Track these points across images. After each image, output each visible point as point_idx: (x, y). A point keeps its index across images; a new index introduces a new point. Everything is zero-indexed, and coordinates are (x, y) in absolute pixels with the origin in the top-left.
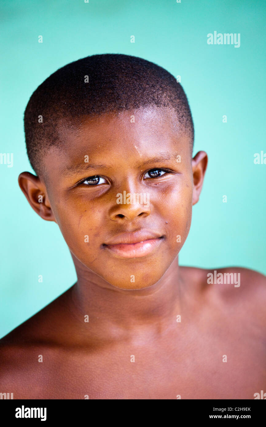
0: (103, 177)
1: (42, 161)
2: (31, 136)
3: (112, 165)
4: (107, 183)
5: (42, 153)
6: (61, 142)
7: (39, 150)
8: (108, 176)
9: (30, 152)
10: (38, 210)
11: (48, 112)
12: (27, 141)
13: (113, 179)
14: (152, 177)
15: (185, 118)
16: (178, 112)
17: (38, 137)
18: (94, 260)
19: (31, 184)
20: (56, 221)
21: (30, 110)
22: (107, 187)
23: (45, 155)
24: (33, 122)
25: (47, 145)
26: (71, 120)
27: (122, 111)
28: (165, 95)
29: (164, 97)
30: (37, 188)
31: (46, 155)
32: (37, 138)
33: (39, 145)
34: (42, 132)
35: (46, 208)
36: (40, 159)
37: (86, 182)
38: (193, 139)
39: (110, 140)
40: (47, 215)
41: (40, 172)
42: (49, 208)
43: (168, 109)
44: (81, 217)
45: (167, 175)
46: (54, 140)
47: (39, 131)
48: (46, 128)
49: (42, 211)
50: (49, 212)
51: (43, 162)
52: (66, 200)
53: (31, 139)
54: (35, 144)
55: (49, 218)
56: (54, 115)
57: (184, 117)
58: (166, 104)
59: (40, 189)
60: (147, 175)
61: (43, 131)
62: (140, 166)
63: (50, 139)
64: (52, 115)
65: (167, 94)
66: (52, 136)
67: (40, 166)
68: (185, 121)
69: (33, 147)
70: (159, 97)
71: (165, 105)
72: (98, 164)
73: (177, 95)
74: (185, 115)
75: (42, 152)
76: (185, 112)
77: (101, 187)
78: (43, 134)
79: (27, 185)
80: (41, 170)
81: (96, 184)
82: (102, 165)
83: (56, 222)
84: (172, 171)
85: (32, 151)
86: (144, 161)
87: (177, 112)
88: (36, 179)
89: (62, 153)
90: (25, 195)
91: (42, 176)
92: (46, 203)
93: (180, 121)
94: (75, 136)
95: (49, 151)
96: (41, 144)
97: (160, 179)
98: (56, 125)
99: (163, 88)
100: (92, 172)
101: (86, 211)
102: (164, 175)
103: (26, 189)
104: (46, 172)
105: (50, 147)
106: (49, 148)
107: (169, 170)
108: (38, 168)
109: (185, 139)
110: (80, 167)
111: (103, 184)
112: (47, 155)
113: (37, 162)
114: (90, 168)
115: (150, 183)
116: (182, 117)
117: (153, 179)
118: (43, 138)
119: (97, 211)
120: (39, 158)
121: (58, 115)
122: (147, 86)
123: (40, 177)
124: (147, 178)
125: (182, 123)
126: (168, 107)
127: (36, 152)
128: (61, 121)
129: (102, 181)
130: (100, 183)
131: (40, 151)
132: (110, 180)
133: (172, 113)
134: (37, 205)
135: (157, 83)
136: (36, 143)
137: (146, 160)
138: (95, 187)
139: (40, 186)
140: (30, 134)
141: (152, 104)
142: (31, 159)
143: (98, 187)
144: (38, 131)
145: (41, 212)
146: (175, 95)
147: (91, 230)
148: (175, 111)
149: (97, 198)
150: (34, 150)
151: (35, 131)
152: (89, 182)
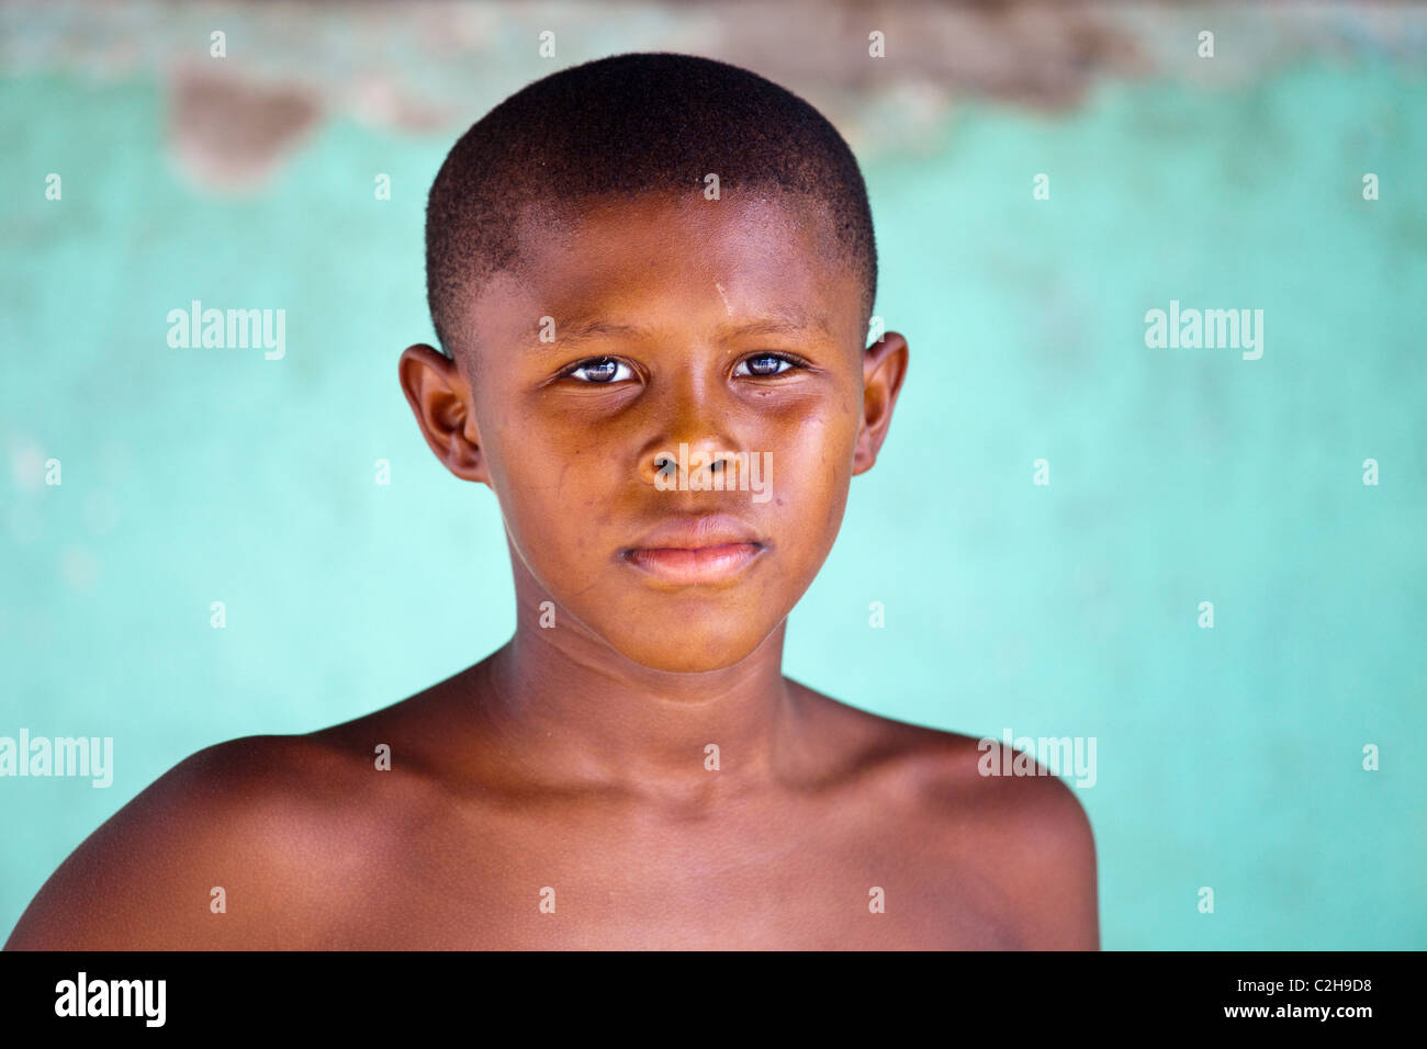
0: (628, 361)
1: (468, 312)
2: (443, 249)
3: (653, 328)
4: (634, 379)
5: (469, 291)
6: (523, 261)
7: (461, 285)
8: (639, 357)
9: (436, 292)
10: (442, 450)
11: (496, 188)
12: (433, 264)
13: (652, 368)
14: (756, 375)
15: (854, 232)
16: (838, 211)
17: (462, 250)
18: (588, 589)
19: (431, 378)
20: (491, 481)
21: (447, 183)
22: (635, 389)
23: (476, 295)
24: (453, 212)
25: (484, 269)
26: (555, 207)
27: (690, 191)
28: (806, 164)
29: (805, 171)
30: (449, 392)
31: (481, 296)
32: (461, 253)
33: (462, 270)
34: (473, 237)
35: (465, 446)
36: (462, 309)
37: (581, 374)
38: (873, 290)
39: (653, 264)
40: (467, 464)
41: (460, 345)
42: (474, 447)
43: (810, 200)
44: (566, 467)
45: (796, 373)
46: (504, 255)
47: (467, 235)
48: (486, 227)
49: (455, 454)
50: (473, 457)
51: (470, 315)
52: (525, 419)
53: (443, 256)
54: (454, 270)
55: (470, 472)
56: (512, 194)
57: (850, 229)
58: (808, 187)
59: (456, 394)
60: (743, 369)
61: (478, 234)
62: (726, 339)
63: (495, 254)
64: (505, 194)
65: (812, 163)
66: (500, 245)
67: (460, 328)
68: (854, 238)
69: (447, 276)
70: (790, 166)
71: (803, 188)
72: (616, 323)
73: (838, 171)
74: (855, 223)
75: (470, 287)
76: (856, 217)
77: (619, 388)
78: (476, 242)
79: (420, 384)
80: (462, 337)
81: (606, 381)
82: (626, 327)
83: (489, 485)
84: (807, 363)
85: (443, 289)
86: (737, 326)
87: (834, 212)
88: (446, 362)
89: (523, 288)
90: (413, 409)
91: (463, 356)
92: (468, 432)
93: (840, 236)
94: (562, 246)
95: (488, 285)
96: (469, 268)
97: (775, 382)
98: (514, 219)
99: (802, 146)
100: (599, 346)
101: (578, 452)
102: (787, 373)
103: (417, 394)
104: (477, 341)
105: (494, 274)
106: (489, 278)
107: (803, 361)
108: (455, 334)
109: (853, 286)
110: (568, 328)
111: (624, 381)
112: (484, 296)
113: (452, 316)
114: (596, 334)
115: (749, 389)
116: (847, 226)
117: (758, 379)
118: (475, 253)
119: (608, 454)
120: (461, 305)
121: (521, 194)
122: (762, 136)
123: (459, 360)
124: (743, 376)
125: (845, 242)
126: (811, 196)
127: (454, 290)
128: (527, 210)
129: (623, 373)
130: (616, 378)
131: (465, 285)
132: (645, 371)
133: (822, 212)
134: (442, 436)
135: (788, 133)
136: (457, 266)
137: (743, 323)
138: (603, 389)
139: (457, 385)
140: (441, 243)
141: (771, 181)
142: (437, 313)
143: (610, 389)
144: (463, 235)
145: (451, 457)
146: (833, 171)
147: (591, 503)
148: (830, 208)
149: (607, 418)
150: (447, 284)
151: (457, 235)
152: (590, 371)
